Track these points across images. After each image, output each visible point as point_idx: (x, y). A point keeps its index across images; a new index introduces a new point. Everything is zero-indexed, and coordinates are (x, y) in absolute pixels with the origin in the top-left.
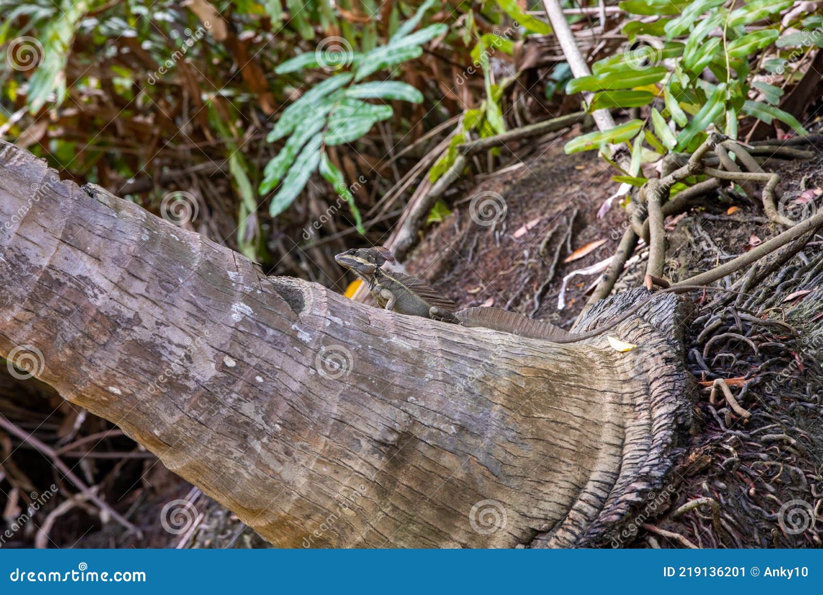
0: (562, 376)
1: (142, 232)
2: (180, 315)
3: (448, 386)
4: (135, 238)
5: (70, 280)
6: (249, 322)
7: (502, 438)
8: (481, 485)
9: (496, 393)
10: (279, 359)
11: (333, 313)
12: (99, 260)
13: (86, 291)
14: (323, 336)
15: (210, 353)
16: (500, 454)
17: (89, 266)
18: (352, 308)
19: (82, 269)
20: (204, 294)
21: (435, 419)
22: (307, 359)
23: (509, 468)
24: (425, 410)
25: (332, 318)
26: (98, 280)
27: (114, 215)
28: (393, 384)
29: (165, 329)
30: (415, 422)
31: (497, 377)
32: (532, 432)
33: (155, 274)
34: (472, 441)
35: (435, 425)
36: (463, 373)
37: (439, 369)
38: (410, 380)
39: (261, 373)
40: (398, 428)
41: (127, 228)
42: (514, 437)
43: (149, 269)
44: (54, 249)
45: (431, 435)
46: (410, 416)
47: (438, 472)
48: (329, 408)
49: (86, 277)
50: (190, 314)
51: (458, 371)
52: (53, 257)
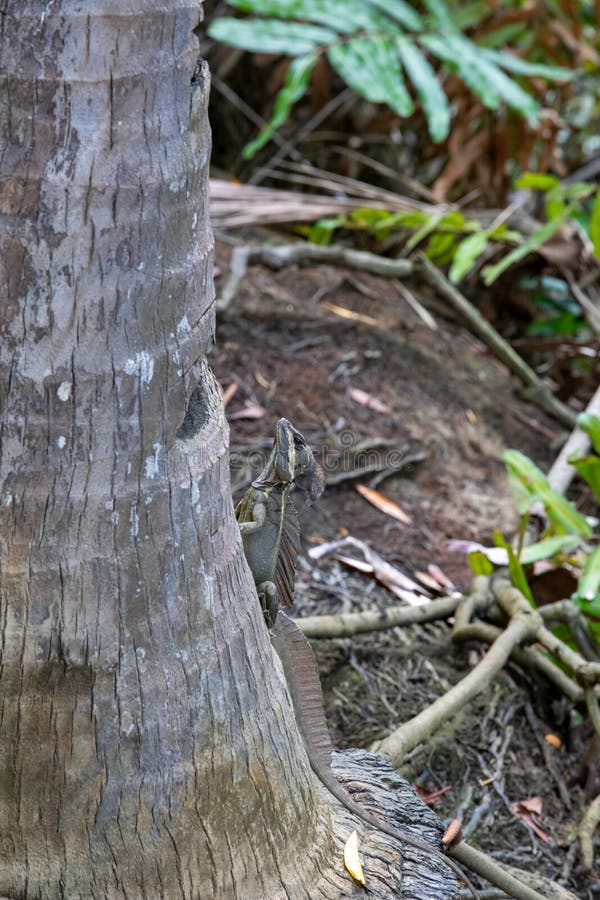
0: (274, 819)
1: (181, 178)
2: (93, 292)
3: (184, 688)
4: (167, 176)
5: (63, 122)
6: (132, 384)
7: (152, 797)
8: (74, 808)
9: (207, 753)
10: (102, 453)
11: (202, 484)
12: (112, 146)
13: (60, 151)
14: (166, 490)
15: (63, 358)
16: (128, 809)
17: (95, 137)
18: (221, 500)
19: (86, 130)
20: (138, 307)
21: (130, 698)
22: (122, 489)
23: (116, 831)
24: (136, 678)
25: (195, 485)
26: (84, 159)
27: (183, 128)
28: (148, 616)
29: (64, 283)
30: (113, 676)
31: (229, 740)
32: (180, 832)
33: (132, 229)
34: (126, 761)
35: (123, 703)
36: (212, 694)
37: (201, 661)
38: (165, 633)
39: (70, 441)
40: (93, 659)
41: (175, 157)
42: (161, 813)
43: (134, 217)
44: (93, 78)
45: (106, 706)
46: (118, 665)
47: (60, 741)
48: (72, 553)
49: (78, 142)
50: (102, 303)
51: (211, 686)
52: (83, 83)
